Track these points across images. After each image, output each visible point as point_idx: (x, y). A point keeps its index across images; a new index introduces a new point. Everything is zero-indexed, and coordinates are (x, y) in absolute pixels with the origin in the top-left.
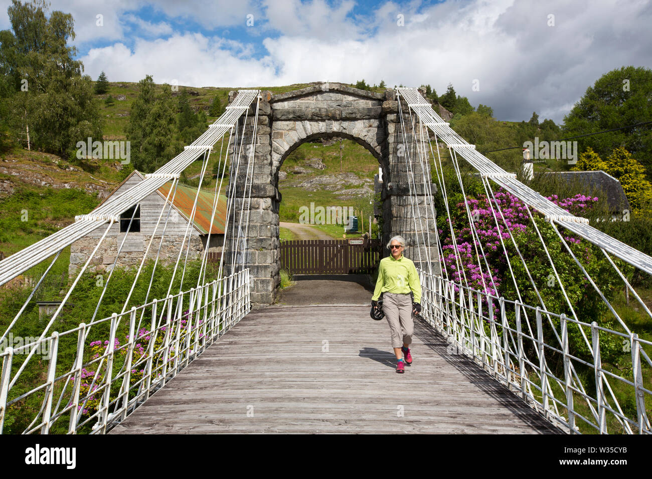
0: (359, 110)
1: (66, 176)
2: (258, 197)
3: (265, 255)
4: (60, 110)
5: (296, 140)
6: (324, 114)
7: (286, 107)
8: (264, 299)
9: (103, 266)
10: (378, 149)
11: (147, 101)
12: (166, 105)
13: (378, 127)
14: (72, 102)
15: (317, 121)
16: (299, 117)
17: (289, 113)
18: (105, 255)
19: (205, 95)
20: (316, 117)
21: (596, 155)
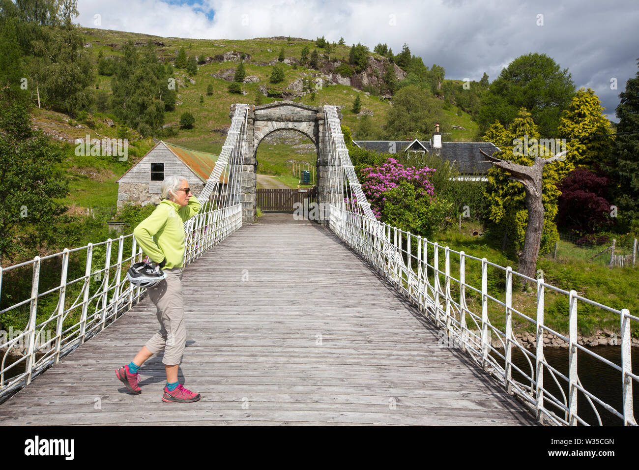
0: (303, 116)
1: (77, 132)
2: (247, 164)
3: (250, 196)
4: (70, 78)
5: (268, 132)
6: (284, 118)
7: (263, 113)
8: (249, 220)
9: (140, 202)
10: (314, 139)
11: (129, 63)
12: (148, 69)
13: (314, 126)
14: (78, 70)
15: (280, 121)
16: (270, 119)
17: (264, 116)
18: (141, 195)
19: (170, 46)
20: (279, 119)
21: (502, 126)
